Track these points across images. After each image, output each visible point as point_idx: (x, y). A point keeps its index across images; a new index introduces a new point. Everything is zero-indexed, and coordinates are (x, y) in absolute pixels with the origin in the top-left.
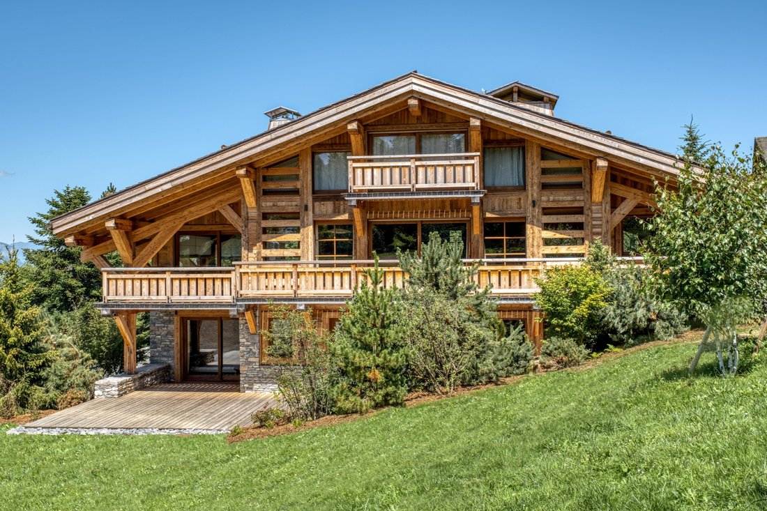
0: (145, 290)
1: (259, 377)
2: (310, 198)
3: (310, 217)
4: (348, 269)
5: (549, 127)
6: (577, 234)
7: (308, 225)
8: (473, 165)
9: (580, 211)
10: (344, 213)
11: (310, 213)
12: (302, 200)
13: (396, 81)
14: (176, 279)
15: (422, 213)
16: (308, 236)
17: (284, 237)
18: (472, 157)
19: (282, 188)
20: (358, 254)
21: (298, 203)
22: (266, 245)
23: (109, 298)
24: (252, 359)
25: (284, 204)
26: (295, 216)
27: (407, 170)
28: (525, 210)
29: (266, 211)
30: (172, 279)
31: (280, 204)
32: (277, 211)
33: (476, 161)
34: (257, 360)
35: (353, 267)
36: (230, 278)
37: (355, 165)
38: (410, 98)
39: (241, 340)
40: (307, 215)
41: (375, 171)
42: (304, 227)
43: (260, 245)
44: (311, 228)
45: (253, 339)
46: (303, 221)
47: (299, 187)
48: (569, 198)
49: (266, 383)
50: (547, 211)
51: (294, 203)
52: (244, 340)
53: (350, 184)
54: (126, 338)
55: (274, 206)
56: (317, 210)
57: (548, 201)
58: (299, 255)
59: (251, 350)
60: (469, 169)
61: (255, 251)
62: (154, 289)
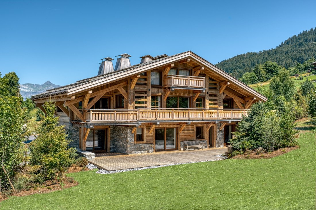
0: (106, 118)
1: (134, 149)
2: (150, 87)
3: (150, 94)
4: (171, 111)
5: (219, 72)
6: (216, 102)
7: (149, 96)
8: (203, 81)
9: (215, 96)
10: (160, 93)
11: (150, 92)
12: (148, 87)
13: (186, 53)
14: (118, 114)
15: (181, 94)
16: (149, 100)
17: (142, 100)
18: (203, 79)
19: (142, 83)
20: (164, 106)
21: (146, 88)
22: (136, 102)
23: (93, 121)
24: (132, 143)
25: (142, 88)
26: (146, 92)
27: (187, 80)
28: (205, 95)
29: (137, 90)
30: (116, 114)
31: (141, 88)
32: (140, 91)
33: (204, 80)
34: (133, 143)
35: (173, 110)
36: (136, 114)
37: (174, 77)
38: (188, 58)
39: (128, 136)
40: (149, 93)
41: (179, 80)
42: (148, 97)
43: (134, 102)
44: (151, 97)
45: (132, 135)
46: (148, 95)
47: (147, 83)
48: (215, 92)
49: (136, 151)
50: (210, 95)
51: (145, 88)
52: (129, 136)
53: (173, 84)
54: (86, 137)
55: (139, 89)
56: (152, 91)
57: (210, 92)
58: (146, 106)
59: (131, 139)
60: (202, 82)
61: (132, 104)
62: (109, 118)
